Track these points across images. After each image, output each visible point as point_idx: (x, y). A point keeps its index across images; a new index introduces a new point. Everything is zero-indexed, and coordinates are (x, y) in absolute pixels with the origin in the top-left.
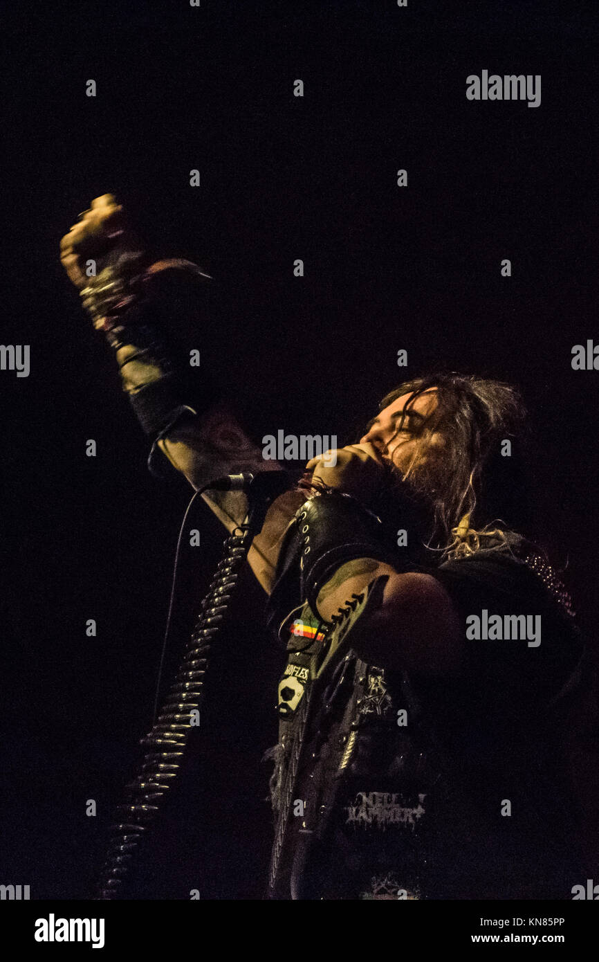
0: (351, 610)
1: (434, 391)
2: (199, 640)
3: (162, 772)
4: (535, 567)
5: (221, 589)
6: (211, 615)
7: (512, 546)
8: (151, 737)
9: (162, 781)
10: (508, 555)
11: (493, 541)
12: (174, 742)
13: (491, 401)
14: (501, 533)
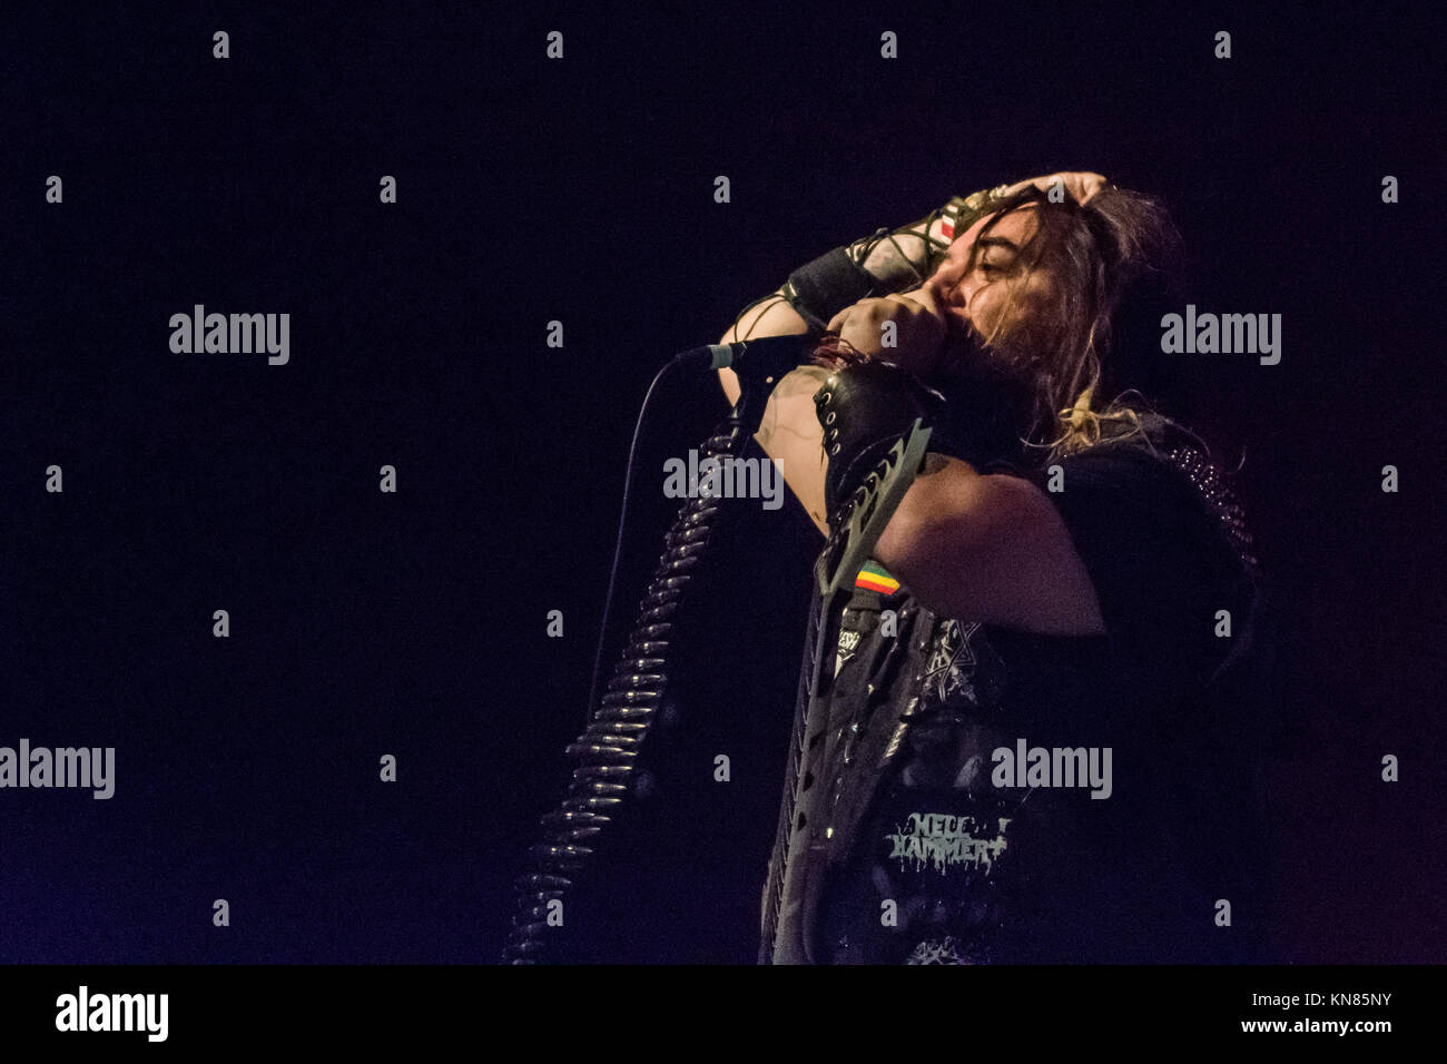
0: (878, 480)
1: (1033, 207)
2: (660, 594)
3: (599, 796)
4: (1187, 465)
5: (695, 516)
6: (678, 557)
7: (1150, 434)
8: (585, 742)
9: (599, 810)
10: (1142, 447)
11: (1119, 428)
12: (618, 750)
13: (1123, 220)
14: (1132, 414)
